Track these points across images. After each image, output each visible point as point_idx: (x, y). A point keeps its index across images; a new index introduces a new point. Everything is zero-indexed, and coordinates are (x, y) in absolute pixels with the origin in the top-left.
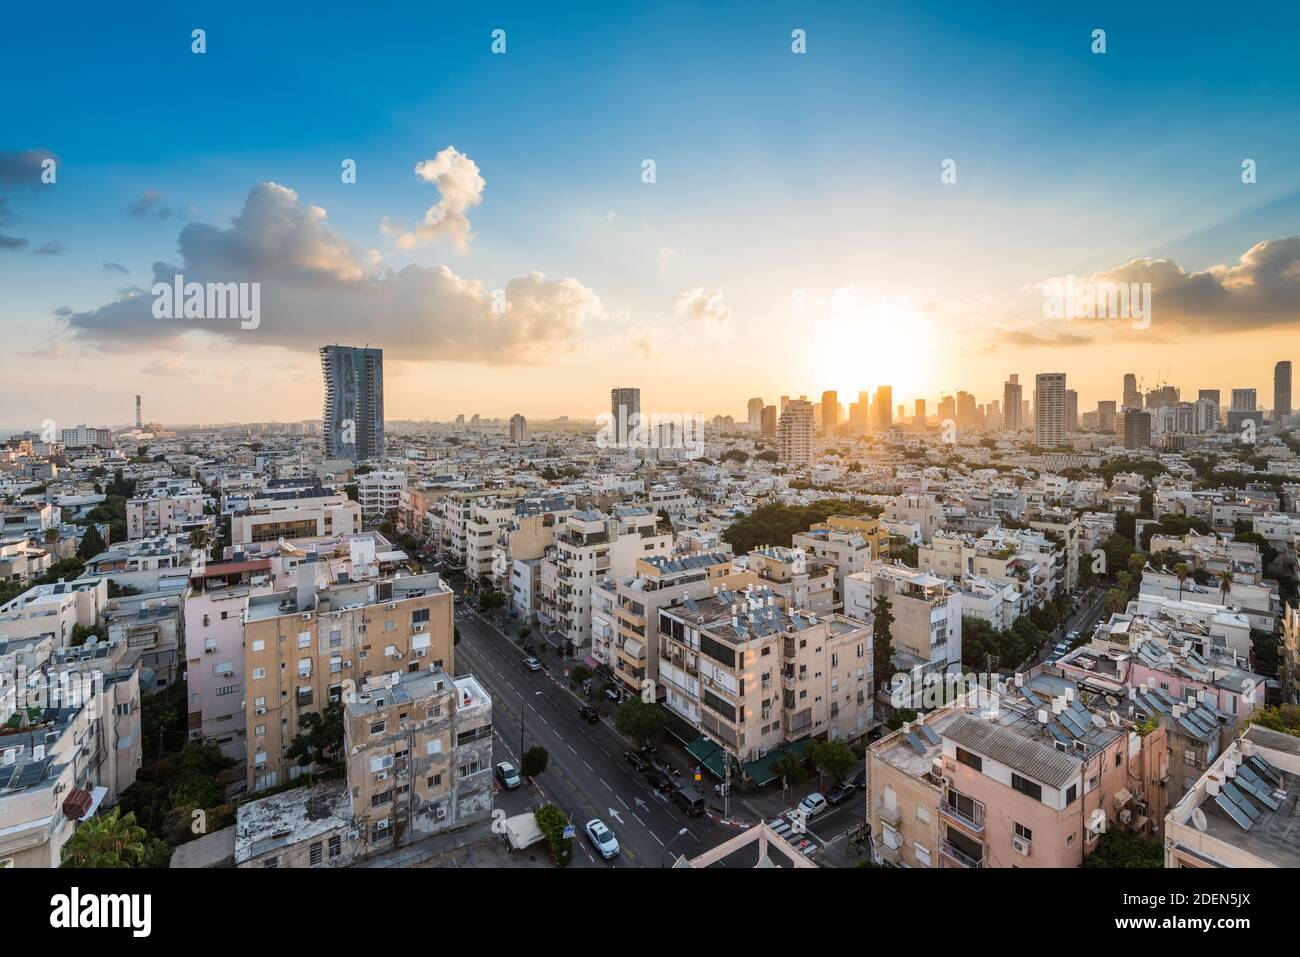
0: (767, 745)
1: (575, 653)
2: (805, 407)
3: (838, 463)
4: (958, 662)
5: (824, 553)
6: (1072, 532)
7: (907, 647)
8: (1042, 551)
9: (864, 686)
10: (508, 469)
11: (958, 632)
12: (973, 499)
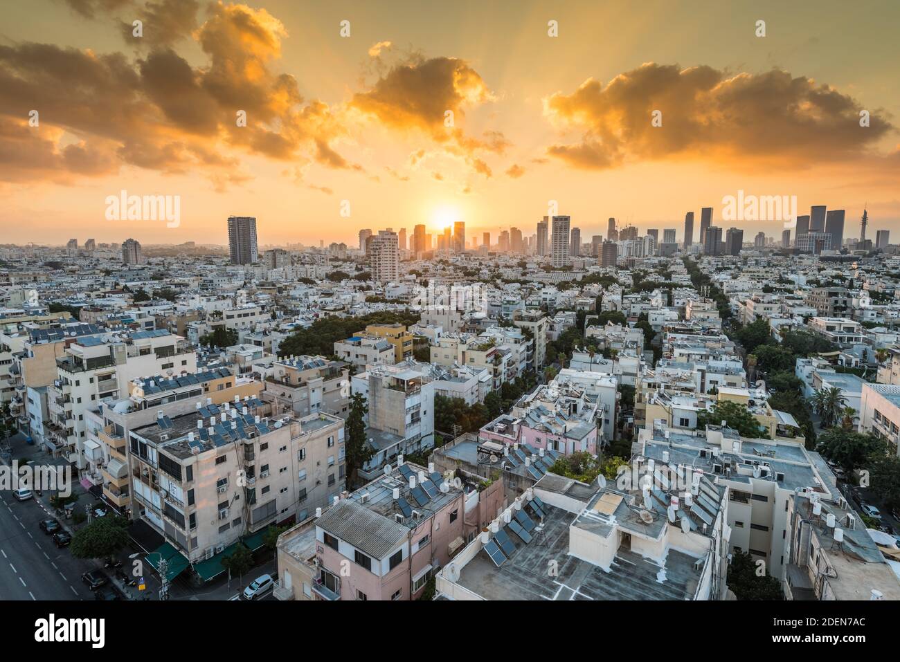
0: (226, 542)
1: (79, 474)
2: (392, 237)
3: (414, 281)
4: (431, 434)
5: (357, 356)
6: (540, 327)
7: (391, 428)
8: (516, 342)
9: (335, 470)
10: (98, 293)
11: (431, 412)
12: (492, 305)
